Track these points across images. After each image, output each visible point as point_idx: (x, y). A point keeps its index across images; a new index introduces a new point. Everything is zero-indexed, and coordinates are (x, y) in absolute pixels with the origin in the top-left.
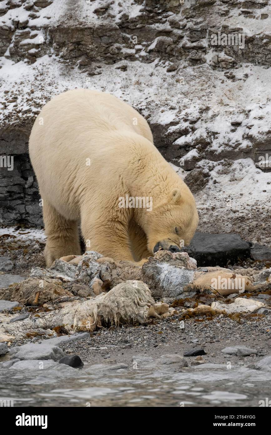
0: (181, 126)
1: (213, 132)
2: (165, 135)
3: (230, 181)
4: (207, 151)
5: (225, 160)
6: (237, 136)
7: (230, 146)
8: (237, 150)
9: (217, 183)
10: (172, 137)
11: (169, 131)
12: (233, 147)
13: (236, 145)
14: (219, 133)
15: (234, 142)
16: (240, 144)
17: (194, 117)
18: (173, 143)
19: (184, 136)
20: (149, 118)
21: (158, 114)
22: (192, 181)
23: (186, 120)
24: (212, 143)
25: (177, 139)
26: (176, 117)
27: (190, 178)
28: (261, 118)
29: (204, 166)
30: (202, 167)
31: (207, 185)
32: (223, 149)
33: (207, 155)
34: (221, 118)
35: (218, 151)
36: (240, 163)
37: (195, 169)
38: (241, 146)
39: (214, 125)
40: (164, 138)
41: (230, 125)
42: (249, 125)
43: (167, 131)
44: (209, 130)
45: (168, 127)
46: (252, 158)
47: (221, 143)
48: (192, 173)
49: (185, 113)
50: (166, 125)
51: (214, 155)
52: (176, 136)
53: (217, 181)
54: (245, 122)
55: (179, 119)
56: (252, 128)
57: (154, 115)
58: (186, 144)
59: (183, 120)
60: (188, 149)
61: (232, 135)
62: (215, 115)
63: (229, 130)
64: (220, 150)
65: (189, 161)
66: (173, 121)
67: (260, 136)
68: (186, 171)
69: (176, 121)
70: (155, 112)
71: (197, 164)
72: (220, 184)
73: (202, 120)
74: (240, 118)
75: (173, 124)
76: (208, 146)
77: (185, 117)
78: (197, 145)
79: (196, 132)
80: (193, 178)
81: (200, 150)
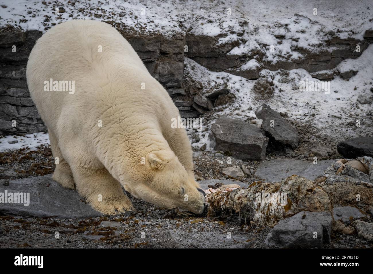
0: (232, 38)
1: (263, 44)
2: (217, 46)
3: (293, 90)
4: (265, 61)
5: (281, 70)
6: (286, 47)
7: (283, 57)
8: (290, 61)
9: (282, 91)
10: (226, 48)
11: (220, 43)
12: (286, 58)
13: (288, 56)
14: (269, 45)
15: (285, 53)
16: (291, 55)
17: (239, 30)
18: (228, 54)
19: (237, 47)
20: (191, 30)
21: (199, 26)
22: (262, 89)
23: (233, 33)
24: (266, 53)
25: (230, 50)
26: (222, 30)
27: (259, 86)
28: (303, 32)
29: (267, 75)
30: (266, 76)
31: (274, 93)
32: (278, 59)
33: (265, 65)
34: (263, 31)
35: (274, 62)
36: (296, 73)
37: (260, 78)
38: (292, 57)
39: (261, 37)
40: (216, 49)
41: (274, 38)
42: (295, 37)
43: (218, 42)
44: (259, 42)
45: (218, 39)
46: (305, 69)
47: (274, 54)
48: (260, 82)
49: (227, 26)
50: (215, 37)
51: (272, 65)
52: (230, 47)
53: (282, 89)
54: (288, 35)
55: (225, 31)
56: (299, 40)
57: (195, 28)
58: (243, 54)
59: (230, 33)
60: (243, 59)
61: (280, 47)
62: (256, 28)
63: (276, 43)
64: (275, 60)
65: (254, 70)
66: (221, 33)
67: (312, 48)
68: (250, 79)
69: (224, 33)
70: (195, 25)
71: (260, 74)
72: (285, 92)
73: (248, 33)
74: (282, 31)
75: (221, 35)
76: (264, 57)
77: (230, 29)
78: (254, 56)
79: (247, 43)
80: (262, 87)
81: (259, 60)
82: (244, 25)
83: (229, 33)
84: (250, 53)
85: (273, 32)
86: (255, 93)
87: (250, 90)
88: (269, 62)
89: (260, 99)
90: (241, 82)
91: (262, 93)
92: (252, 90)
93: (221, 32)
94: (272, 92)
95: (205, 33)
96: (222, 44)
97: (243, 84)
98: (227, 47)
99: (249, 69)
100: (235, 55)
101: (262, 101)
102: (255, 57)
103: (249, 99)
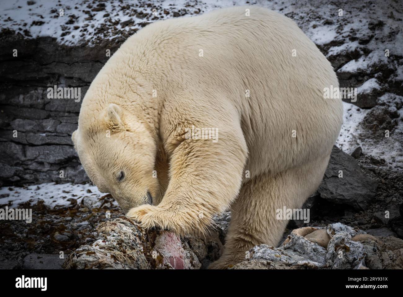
0: (348, 47)
1: (396, 56)
4: (391, 81)
10: (336, 62)
11: (330, 54)
17: (364, 35)
18: (339, 70)
19: (354, 61)
21: (309, 30)
22: (375, 123)
23: (353, 39)
24: (396, 70)
25: (343, 64)
26: (338, 35)
27: (372, 119)
29: (389, 102)
37: (377, 106)
43: (327, 53)
45: (328, 49)
48: (374, 112)
49: (349, 29)
50: (325, 45)
52: (343, 60)
55: (343, 37)
58: (359, 71)
59: (350, 39)
60: (360, 79)
65: (368, 95)
66: (335, 40)
68: (363, 108)
69: (339, 40)
70: (304, 27)
71: (379, 100)
73: (377, 39)
75: (334, 43)
76: (392, 75)
77: (351, 34)
78: (376, 73)
79: (370, 55)
80: (376, 120)
81: (382, 80)
82: (377, 28)
83: (347, 39)
84: (370, 69)
86: (363, 129)
87: (357, 124)
88: (399, 83)
89: (368, 138)
90: (349, 112)
91: (373, 129)
92: (360, 123)
93: (335, 38)
94: (394, 126)
96: (332, 55)
97: (351, 116)
98: (338, 60)
99: (361, 94)
100: (346, 73)
101: (371, 140)
102: (376, 75)
103: (348, 137)
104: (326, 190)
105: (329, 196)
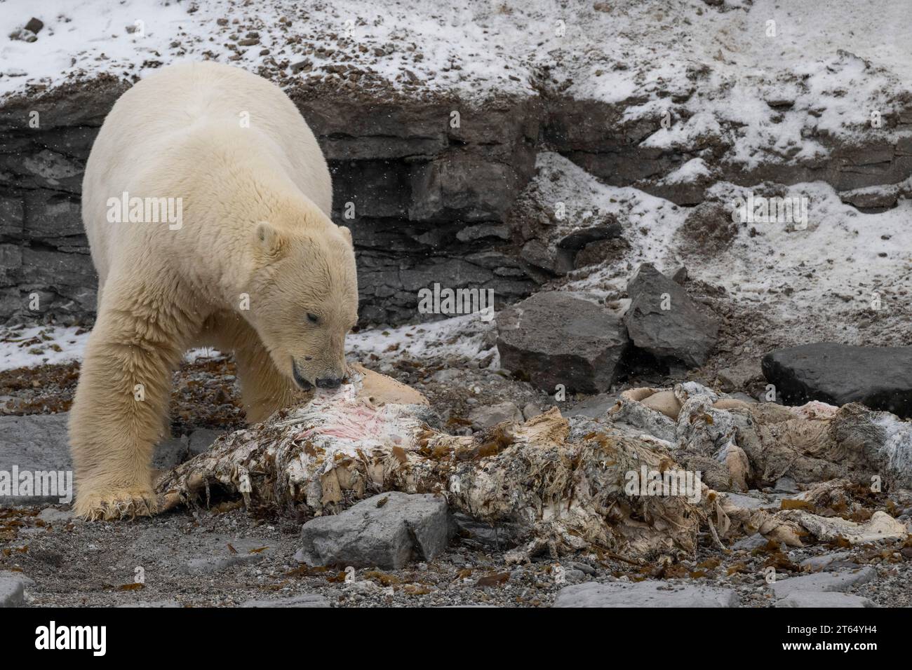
0: (655, 108)
1: (731, 122)
2: (619, 126)
3: (787, 231)
4: (726, 163)
5: (766, 185)
6: (789, 130)
7: (777, 154)
8: (793, 162)
9: (758, 234)
10: (637, 131)
11: (627, 118)
12: (783, 156)
13: (789, 151)
14: (747, 125)
15: (784, 144)
16: (799, 150)
17: (680, 88)
18: (641, 145)
19: (665, 129)
20: (568, 87)
21: (590, 79)
22: (703, 229)
23: (663, 95)
24: (733, 144)
25: (648, 135)
26: (638, 87)
27: (697, 222)
28: (839, 94)
29: (725, 196)
30: (721, 198)
31: (737, 238)
32: (761, 159)
33: (725, 171)
34: (743, 90)
35: (750, 164)
36: (803, 193)
37: (705, 203)
38: (800, 154)
39: (732, 106)
40: (615, 132)
41: (767, 107)
42: (815, 107)
43: (622, 117)
44: (723, 116)
45: (624, 109)
46: (828, 182)
47: (755, 146)
48: (701, 211)
49: (655, 79)
50: (618, 104)
51: (743, 172)
52: (647, 128)
53: (757, 230)
54: (802, 101)
55: (646, 90)
56: (824, 114)
57: (579, 82)
58: (675, 146)
59: (657, 94)
60: (676, 158)
61: (775, 129)
62: (727, 84)
63: (767, 119)
64: (754, 161)
65: (691, 184)
66: (633, 95)
67: (849, 133)
68: (681, 206)
69: (640, 95)
70: (581, 75)
71: (708, 192)
72: (766, 237)
73: (701, 95)
74: (789, 92)
75: (632, 101)
76: (727, 153)
77: (659, 87)
78: (701, 150)
79: (691, 120)
80: (704, 224)
81: (711, 161)
82: (699, 77)
83: (653, 94)
84: (693, 143)
85: (766, 93)
86: (684, 238)
87: (674, 230)
88: (738, 166)
89: (693, 253)
90: (660, 211)
91: (700, 239)
92: (678, 230)
93: (634, 92)
94: (731, 235)
95: (597, 96)
96: (629, 120)
97: (663, 217)
98: (641, 128)
99: (680, 182)
100: (653, 149)
101: (697, 257)
102: (702, 153)
103: (661, 251)
104: (642, 334)
105: (647, 344)
